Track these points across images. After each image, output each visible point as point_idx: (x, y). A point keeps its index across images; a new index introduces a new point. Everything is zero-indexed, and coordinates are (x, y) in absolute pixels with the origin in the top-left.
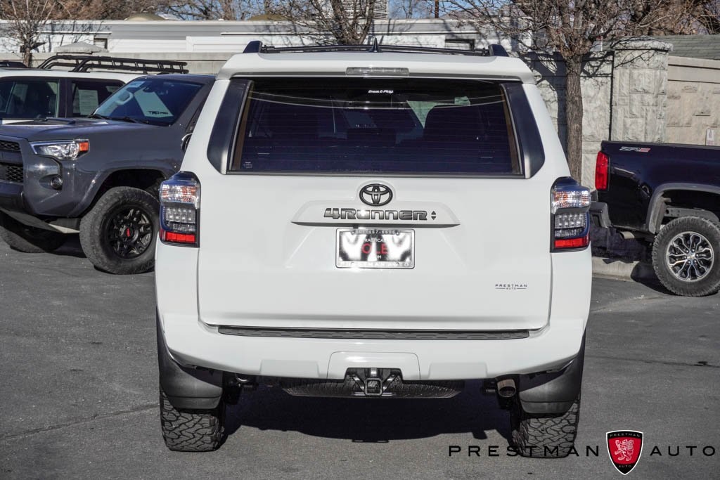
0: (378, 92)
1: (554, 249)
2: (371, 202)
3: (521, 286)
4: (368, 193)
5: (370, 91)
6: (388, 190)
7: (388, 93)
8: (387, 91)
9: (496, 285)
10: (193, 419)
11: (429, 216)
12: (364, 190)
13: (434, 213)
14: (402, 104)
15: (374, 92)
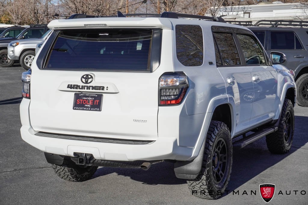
0: (103, 34)
1: (159, 105)
2: (85, 82)
3: (144, 121)
4: (84, 78)
5: (100, 34)
6: (92, 77)
7: (106, 35)
8: (106, 34)
9: (134, 120)
10: (61, 168)
11: (105, 89)
12: (83, 77)
13: (107, 87)
14: (118, 40)
15: (101, 34)
